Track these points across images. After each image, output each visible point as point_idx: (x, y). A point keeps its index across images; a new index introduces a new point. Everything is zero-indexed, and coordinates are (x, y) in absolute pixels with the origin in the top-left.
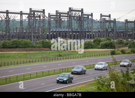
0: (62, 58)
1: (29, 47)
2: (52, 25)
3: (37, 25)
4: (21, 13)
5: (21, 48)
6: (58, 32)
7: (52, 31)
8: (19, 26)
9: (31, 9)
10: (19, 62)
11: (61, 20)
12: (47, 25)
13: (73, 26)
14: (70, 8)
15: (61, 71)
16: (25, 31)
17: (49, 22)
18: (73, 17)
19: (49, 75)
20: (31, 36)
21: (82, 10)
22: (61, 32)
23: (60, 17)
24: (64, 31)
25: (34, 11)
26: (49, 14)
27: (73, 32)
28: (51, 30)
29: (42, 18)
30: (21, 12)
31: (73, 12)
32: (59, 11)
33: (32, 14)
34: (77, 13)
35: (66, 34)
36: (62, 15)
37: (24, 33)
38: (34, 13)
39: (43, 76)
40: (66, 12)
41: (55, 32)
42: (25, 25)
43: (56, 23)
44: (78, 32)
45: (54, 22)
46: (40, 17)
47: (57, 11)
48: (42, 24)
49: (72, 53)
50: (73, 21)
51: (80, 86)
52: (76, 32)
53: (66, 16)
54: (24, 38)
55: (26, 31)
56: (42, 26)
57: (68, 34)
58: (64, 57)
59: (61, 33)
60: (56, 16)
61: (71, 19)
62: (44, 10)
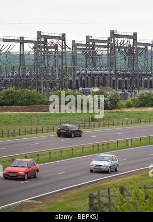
0: (97, 123)
1: (35, 102)
2: (79, 63)
3: (51, 63)
4: (22, 41)
5: (20, 104)
6: (90, 75)
7: (78, 75)
8: (17, 65)
9: (39, 33)
10: (17, 131)
11: (95, 53)
12: (69, 62)
13: (118, 65)
14: (112, 32)
15: (96, 148)
16: (28, 74)
17: (74, 58)
18: (118, 47)
19: (73, 156)
20: (39, 83)
21: (135, 34)
22: (95, 75)
23: (93, 48)
24: (101, 75)
25: (46, 37)
26: (74, 42)
27: (118, 75)
28: (78, 72)
29: (60, 49)
30: (22, 38)
31: (118, 39)
32: (91, 37)
33: (42, 42)
34: (126, 40)
35: (104, 79)
36: (97, 44)
37: (27, 77)
38: (46, 41)
39: (61, 158)
40: (104, 39)
41: (84, 75)
42: (29, 62)
43: (87, 58)
44: (128, 75)
45: (83, 57)
46: (56, 47)
47: (88, 37)
48: (60, 60)
49: (116, 115)
50: (118, 55)
51: (131, 178)
52: (123, 76)
53: (105, 47)
54: (26, 86)
55: (31, 74)
56: (60, 63)
57: (108, 80)
58: (102, 123)
59: (96, 78)
60: (87, 45)
61: (115, 52)
62: (64, 35)
